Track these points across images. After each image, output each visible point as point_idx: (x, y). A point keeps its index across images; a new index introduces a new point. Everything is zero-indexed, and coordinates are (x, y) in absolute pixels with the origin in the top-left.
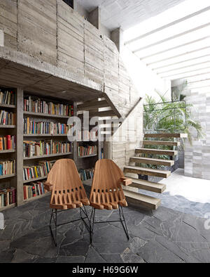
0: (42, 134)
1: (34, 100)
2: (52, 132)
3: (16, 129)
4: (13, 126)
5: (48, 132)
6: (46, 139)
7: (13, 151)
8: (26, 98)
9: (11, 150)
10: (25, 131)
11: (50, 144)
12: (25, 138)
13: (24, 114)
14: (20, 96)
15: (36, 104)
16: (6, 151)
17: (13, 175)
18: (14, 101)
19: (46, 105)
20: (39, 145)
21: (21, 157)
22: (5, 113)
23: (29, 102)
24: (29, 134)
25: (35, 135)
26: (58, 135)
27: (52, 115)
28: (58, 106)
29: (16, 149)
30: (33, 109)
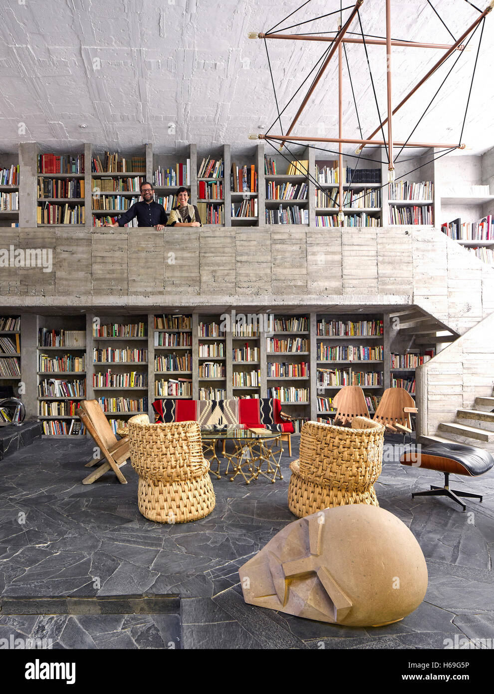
0: (338, 361)
1: (328, 323)
2: (351, 358)
3: (309, 356)
4: (306, 353)
5: (346, 358)
6: (343, 368)
7: (307, 378)
8: (319, 321)
9: (305, 378)
10: (318, 358)
11: (348, 373)
12: (319, 365)
13: (318, 340)
14: (313, 320)
15: (331, 327)
16: (300, 378)
17: (307, 403)
18: (307, 328)
19: (343, 326)
20: (334, 373)
21: (315, 385)
22: (300, 340)
23: (322, 326)
24: (323, 360)
25: (329, 362)
26: (359, 362)
27: (351, 335)
28: (359, 325)
29: (310, 376)
30: (328, 333)
